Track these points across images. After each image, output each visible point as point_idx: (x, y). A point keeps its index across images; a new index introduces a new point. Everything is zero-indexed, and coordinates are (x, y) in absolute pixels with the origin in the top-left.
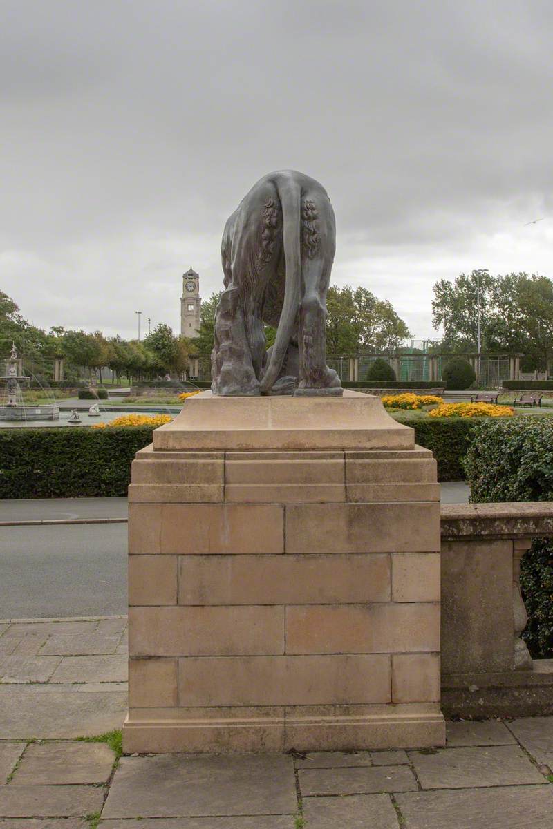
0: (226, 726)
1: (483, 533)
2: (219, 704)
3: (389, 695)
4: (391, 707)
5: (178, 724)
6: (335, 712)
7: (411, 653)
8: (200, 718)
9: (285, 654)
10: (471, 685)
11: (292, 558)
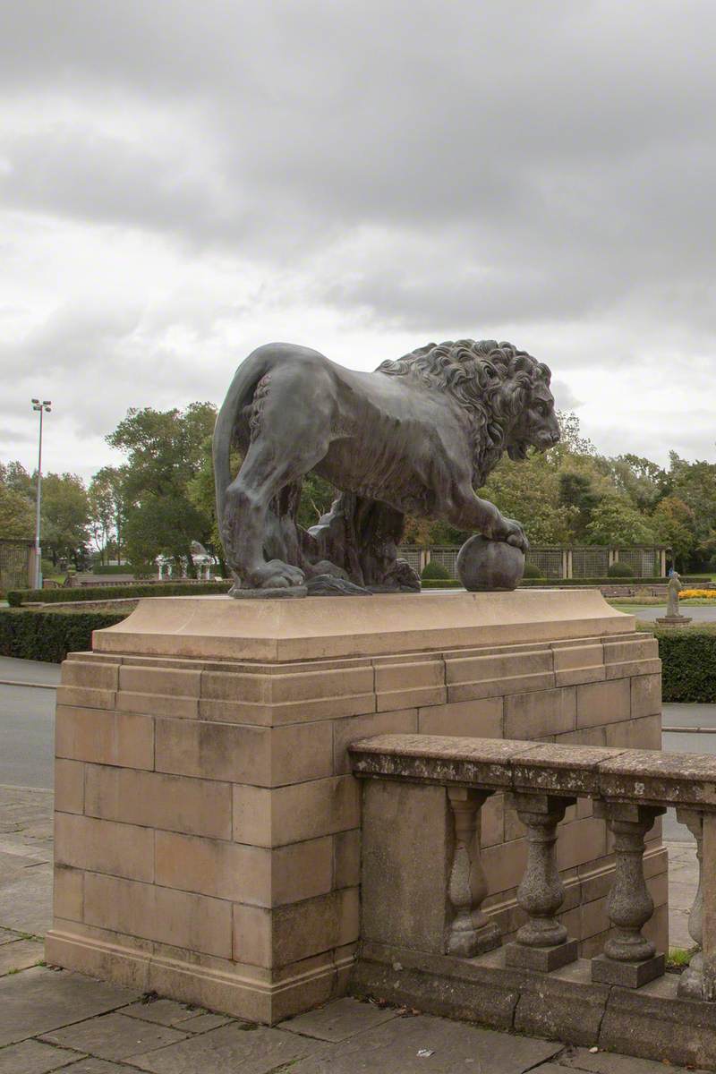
0: (109, 952)
1: (403, 773)
2: (109, 928)
3: (230, 950)
4: (231, 964)
5: (80, 941)
6: (190, 958)
7: (247, 905)
8: (94, 938)
9: (154, 884)
10: (397, 962)
11: (159, 777)
